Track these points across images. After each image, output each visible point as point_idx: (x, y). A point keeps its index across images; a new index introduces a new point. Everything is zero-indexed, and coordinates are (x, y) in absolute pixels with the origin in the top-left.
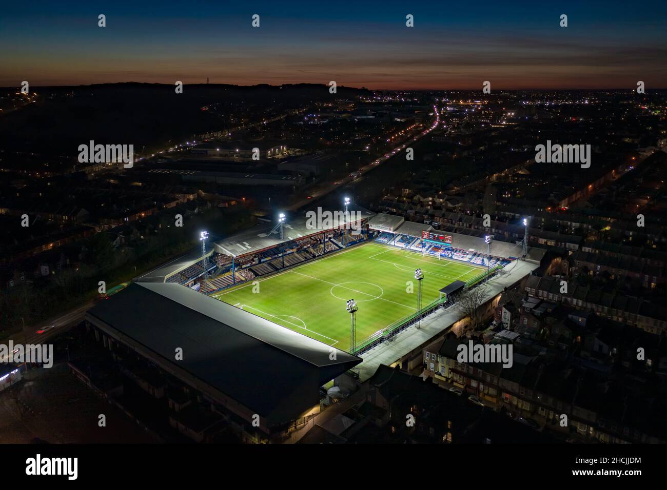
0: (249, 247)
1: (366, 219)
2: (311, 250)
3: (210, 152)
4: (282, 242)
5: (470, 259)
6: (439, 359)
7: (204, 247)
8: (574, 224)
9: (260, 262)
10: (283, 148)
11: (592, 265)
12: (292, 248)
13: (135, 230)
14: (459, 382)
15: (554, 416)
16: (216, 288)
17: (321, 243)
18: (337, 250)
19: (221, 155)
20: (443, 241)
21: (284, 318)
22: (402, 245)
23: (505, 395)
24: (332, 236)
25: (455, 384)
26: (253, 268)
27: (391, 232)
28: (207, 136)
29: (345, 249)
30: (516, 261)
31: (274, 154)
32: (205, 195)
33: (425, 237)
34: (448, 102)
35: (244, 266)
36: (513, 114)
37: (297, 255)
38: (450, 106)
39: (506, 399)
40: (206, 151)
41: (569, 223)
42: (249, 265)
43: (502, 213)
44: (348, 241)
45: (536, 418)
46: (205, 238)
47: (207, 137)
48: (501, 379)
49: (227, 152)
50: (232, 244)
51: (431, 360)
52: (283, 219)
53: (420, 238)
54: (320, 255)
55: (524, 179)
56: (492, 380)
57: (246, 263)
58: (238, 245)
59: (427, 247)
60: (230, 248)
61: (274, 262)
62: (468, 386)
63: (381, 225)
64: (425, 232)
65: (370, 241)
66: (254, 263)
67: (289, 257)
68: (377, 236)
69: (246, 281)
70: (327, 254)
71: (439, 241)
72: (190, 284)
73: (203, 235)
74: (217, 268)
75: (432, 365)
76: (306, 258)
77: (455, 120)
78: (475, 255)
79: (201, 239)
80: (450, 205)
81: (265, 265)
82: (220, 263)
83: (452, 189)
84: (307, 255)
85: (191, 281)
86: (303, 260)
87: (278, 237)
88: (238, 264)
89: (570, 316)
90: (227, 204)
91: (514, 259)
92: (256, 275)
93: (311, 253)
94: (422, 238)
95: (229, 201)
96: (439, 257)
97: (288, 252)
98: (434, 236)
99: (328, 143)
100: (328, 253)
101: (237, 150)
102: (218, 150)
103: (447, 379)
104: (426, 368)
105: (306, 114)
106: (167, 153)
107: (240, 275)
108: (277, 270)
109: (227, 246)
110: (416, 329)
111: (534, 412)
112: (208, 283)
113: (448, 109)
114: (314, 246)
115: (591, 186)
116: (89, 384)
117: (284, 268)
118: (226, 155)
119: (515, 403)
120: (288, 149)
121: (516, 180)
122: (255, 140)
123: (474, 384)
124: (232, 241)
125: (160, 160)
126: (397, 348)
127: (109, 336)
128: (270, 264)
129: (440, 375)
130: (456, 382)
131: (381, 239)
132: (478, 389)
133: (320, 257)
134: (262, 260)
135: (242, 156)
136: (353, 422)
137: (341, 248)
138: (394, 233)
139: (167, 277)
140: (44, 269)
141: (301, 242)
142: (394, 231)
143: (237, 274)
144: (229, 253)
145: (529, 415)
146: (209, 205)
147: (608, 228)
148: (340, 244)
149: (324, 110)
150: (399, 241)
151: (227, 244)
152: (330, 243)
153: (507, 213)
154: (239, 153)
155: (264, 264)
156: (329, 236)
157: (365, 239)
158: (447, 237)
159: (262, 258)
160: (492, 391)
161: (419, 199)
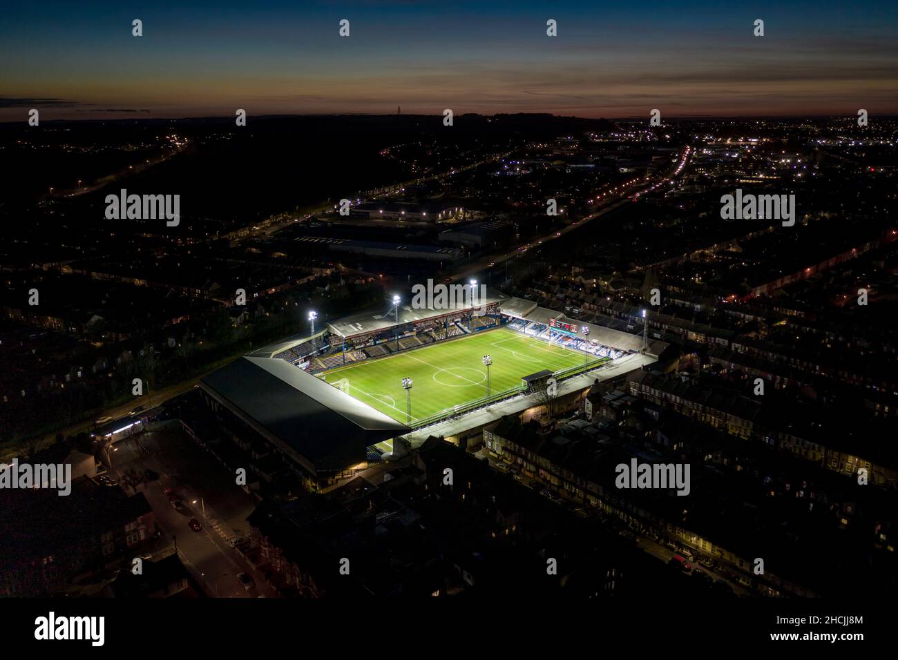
0: (361, 329)
1: (497, 303)
2: (433, 334)
3: (372, 214)
4: (396, 324)
5: (597, 350)
6: (495, 438)
7: (313, 327)
8: (747, 316)
9: (375, 344)
10: (459, 210)
11: (726, 363)
12: (412, 331)
13: (260, 307)
14: (509, 459)
15: (575, 490)
16: (324, 367)
17: (445, 327)
18: (462, 334)
19: (384, 218)
20: (569, 331)
21: (378, 397)
22: (533, 332)
23: (542, 471)
24: (459, 320)
25: (504, 460)
26: (366, 349)
27: (520, 318)
28: (376, 192)
29: (470, 334)
30: (634, 354)
31: (446, 217)
32: (345, 270)
33: (553, 325)
34: (711, 141)
35: (357, 347)
36: (788, 161)
37: (416, 338)
38: (709, 148)
39: (542, 474)
40: (368, 213)
41: (743, 315)
42: (363, 346)
43: (671, 300)
44: (475, 326)
45: (561, 491)
46: (313, 318)
47: (376, 194)
48: (538, 457)
49: (391, 214)
50: (344, 325)
51: (488, 439)
52: (398, 302)
53: (547, 325)
54: (441, 340)
55: (730, 258)
56: (532, 457)
57: (360, 344)
58: (351, 326)
59: (557, 336)
60: (342, 328)
61: (390, 345)
62: (515, 463)
63: (511, 311)
64: (553, 320)
65: (501, 327)
66: (368, 344)
67: (408, 340)
68: (510, 322)
69: (357, 361)
70: (448, 338)
71: (565, 330)
72: (300, 361)
73: (312, 315)
74: (330, 347)
75: (490, 444)
76: (424, 341)
77: (702, 171)
78: (603, 347)
79: (310, 319)
80: (612, 289)
81: (380, 347)
82: (333, 343)
83: (634, 268)
84: (427, 339)
85: (301, 358)
86: (421, 343)
87: (392, 319)
88: (350, 344)
89: (646, 409)
90: (364, 281)
91: (635, 352)
92: (368, 356)
93: (432, 337)
94: (550, 326)
95: (366, 278)
96: (564, 347)
97: (406, 335)
98: (561, 324)
99: (515, 204)
100: (450, 337)
101: (403, 213)
102: (381, 212)
103: (499, 455)
104: (485, 446)
105: (507, 160)
106: (324, 215)
107: (351, 356)
108: (390, 352)
109: (339, 326)
110: (485, 412)
111: (561, 486)
112: (319, 361)
113: (705, 152)
114: (437, 329)
115: (809, 269)
116: (193, 437)
117: (399, 350)
118: (391, 218)
119: (548, 478)
120: (465, 211)
121: (720, 259)
122: (432, 197)
123: (519, 461)
124: (346, 322)
125: (313, 223)
126: (458, 426)
127: (216, 401)
128: (385, 347)
129: (495, 452)
130: (506, 459)
131: (514, 325)
132: (522, 466)
133: (441, 341)
134: (377, 342)
135: (407, 220)
136: (393, 478)
137: (466, 333)
138: (523, 319)
139: (274, 353)
140: (171, 342)
141: (423, 325)
142: (523, 317)
143: (349, 355)
144: (339, 334)
145: (556, 489)
146: (343, 282)
147: (783, 323)
148: (466, 329)
149: (533, 153)
150: (532, 328)
151: (340, 324)
152: (456, 327)
153: (676, 300)
154: (405, 215)
155: (378, 346)
156: (456, 320)
157: (497, 324)
158: (573, 326)
159: (378, 340)
160: (532, 468)
161: (581, 280)
